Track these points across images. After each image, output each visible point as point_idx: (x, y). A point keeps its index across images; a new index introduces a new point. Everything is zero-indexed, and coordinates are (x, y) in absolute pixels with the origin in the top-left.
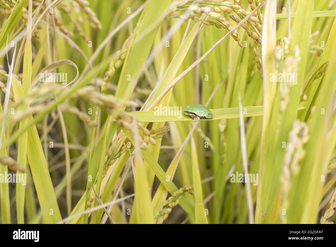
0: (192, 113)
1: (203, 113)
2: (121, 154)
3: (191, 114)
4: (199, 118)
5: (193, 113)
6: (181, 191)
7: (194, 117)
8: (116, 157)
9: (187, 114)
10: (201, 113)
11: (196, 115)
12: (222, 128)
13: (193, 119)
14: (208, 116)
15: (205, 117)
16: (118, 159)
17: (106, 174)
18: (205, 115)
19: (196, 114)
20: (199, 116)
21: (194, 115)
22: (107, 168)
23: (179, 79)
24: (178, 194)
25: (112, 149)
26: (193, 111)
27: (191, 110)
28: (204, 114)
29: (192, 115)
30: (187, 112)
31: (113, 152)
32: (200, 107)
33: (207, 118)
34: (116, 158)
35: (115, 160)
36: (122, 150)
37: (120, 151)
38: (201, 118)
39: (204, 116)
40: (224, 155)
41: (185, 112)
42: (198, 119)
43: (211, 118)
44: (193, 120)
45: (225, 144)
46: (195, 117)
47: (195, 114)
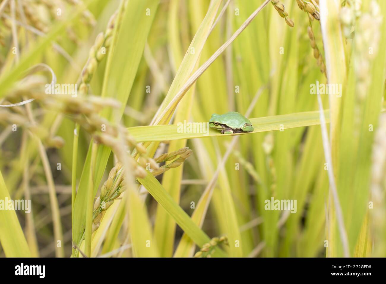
0: (221, 125)
1: (237, 124)
2: (120, 194)
3: (220, 127)
4: (232, 132)
5: (223, 124)
6: (213, 242)
7: (224, 131)
8: (112, 198)
9: (213, 126)
10: (235, 123)
11: (228, 127)
12: (268, 148)
13: (223, 133)
14: (246, 128)
15: (242, 128)
16: (115, 201)
17: (100, 224)
18: (242, 126)
19: (227, 125)
20: (232, 129)
21: (224, 127)
22: (100, 215)
23: (199, 75)
24: (210, 247)
25: (106, 187)
26: (222, 121)
27: (220, 120)
28: (240, 125)
29: (222, 127)
30: (213, 123)
31: (108, 190)
32: (233, 115)
33: (244, 130)
34: (113, 200)
35: (112, 202)
36: (121, 187)
37: (118, 189)
38: (236, 131)
39: (239, 128)
40: (274, 187)
41: (210, 123)
42: (230, 133)
43: (250, 130)
44: (223, 135)
45: (273, 171)
46: (226, 130)
47: (225, 125)
